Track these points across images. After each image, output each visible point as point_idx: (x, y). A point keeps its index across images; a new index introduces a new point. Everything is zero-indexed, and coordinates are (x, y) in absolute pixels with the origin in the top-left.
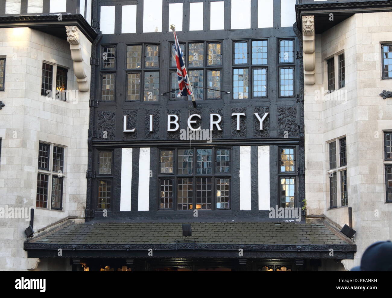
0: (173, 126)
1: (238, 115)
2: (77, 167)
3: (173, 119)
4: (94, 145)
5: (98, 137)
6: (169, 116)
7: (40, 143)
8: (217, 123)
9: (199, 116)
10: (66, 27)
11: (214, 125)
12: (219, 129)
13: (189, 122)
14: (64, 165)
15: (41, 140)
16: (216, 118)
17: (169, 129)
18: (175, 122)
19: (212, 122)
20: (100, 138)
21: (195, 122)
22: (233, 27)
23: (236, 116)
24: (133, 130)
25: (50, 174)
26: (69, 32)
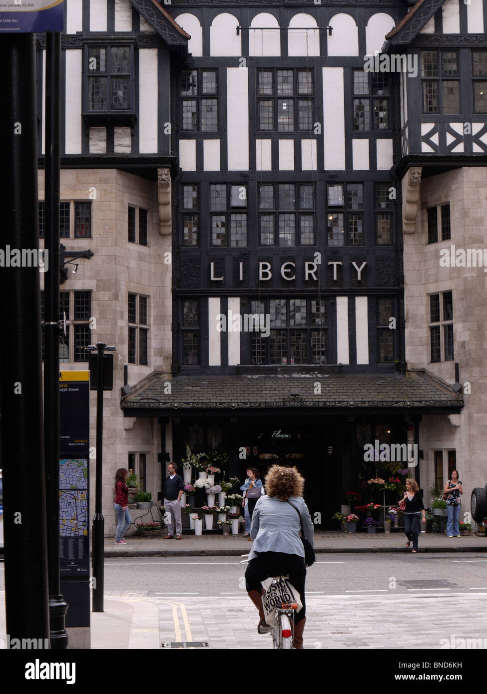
0: (265, 275)
1: (335, 264)
2: (161, 318)
3: (265, 267)
4: (179, 295)
5: (182, 286)
6: (261, 264)
7: (129, 295)
8: (312, 272)
9: (294, 265)
10: (158, 169)
11: (310, 275)
12: (315, 278)
13: (283, 270)
14: (147, 316)
15: (130, 291)
16: (311, 267)
17: (261, 278)
18: (267, 271)
19: (307, 272)
20: (184, 286)
21: (289, 270)
22: (326, 168)
23: (332, 265)
24: (221, 279)
25: (137, 327)
26: (161, 175)
